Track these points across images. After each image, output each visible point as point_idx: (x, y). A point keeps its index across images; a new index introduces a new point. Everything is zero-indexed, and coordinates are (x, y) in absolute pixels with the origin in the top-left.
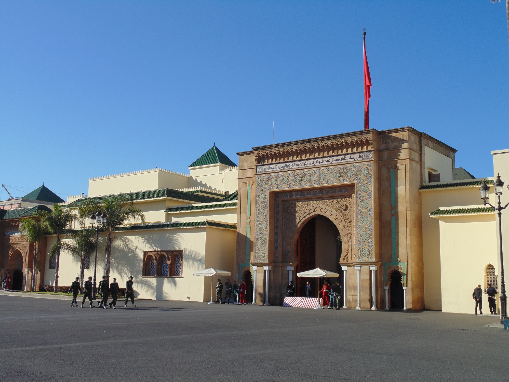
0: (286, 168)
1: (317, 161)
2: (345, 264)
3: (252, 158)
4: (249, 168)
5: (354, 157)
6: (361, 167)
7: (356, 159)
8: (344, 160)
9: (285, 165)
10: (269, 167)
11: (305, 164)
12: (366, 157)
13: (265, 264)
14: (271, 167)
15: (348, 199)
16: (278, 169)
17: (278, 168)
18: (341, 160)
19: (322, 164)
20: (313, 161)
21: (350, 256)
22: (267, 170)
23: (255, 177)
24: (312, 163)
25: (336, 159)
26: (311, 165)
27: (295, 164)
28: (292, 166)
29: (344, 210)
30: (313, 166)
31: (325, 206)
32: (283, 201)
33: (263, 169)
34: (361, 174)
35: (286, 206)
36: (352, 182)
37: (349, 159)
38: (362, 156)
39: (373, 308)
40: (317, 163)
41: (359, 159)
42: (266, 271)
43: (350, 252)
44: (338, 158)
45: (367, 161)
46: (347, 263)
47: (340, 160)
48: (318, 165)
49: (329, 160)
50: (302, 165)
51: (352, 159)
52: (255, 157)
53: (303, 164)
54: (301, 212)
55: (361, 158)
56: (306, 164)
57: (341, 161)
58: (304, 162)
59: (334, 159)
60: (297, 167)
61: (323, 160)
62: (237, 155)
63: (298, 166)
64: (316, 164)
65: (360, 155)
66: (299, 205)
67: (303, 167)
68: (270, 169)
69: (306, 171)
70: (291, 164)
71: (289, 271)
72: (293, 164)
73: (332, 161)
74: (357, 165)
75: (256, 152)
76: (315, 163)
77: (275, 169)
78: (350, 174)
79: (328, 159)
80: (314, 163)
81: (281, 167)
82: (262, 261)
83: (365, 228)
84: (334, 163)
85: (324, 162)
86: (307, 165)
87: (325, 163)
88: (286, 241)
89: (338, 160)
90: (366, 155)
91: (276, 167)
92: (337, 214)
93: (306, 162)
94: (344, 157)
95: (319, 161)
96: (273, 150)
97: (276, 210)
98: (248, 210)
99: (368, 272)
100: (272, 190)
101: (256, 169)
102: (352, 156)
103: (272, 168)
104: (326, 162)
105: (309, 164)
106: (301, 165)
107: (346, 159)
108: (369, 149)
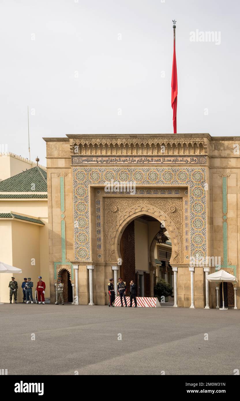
0: (109, 162)
1: (146, 160)
2: (175, 266)
3: (67, 146)
4: (60, 157)
5: (186, 160)
6: (194, 171)
7: (188, 163)
8: (176, 162)
9: (108, 159)
10: (88, 159)
11: (131, 161)
12: (200, 161)
13: (89, 263)
14: (91, 159)
15: (178, 202)
16: (99, 163)
17: (99, 161)
18: (173, 161)
19: (152, 163)
20: (142, 159)
21: (180, 257)
22: (86, 162)
23: (71, 168)
24: (140, 161)
25: (167, 160)
26: (139, 163)
27: (120, 159)
28: (116, 162)
29: (173, 212)
30: (142, 164)
31: (153, 207)
32: (104, 198)
33: (81, 161)
34: (194, 178)
35: (107, 203)
36: (185, 185)
37: (181, 161)
38: (195, 160)
39: (207, 307)
40: (145, 161)
41: (192, 162)
42: (90, 270)
43: (180, 254)
44: (169, 158)
45: (200, 166)
46: (178, 264)
47: (171, 161)
48: (147, 164)
49: (159, 160)
50: (129, 162)
51: (184, 161)
52: (71, 146)
53: (130, 160)
54: (126, 210)
55: (194, 162)
56: (133, 161)
57: (173, 163)
58: (131, 158)
59: (165, 159)
60: (122, 163)
61: (153, 159)
62: (45, 140)
63: (124, 162)
64: (145, 163)
65: (193, 159)
66: (124, 204)
67: (130, 164)
68: (90, 161)
69: (133, 168)
70: (115, 159)
71: (113, 271)
72: (118, 160)
73: (163, 161)
74: (190, 168)
75: (71, 140)
76: (144, 161)
77: (96, 163)
78: (183, 176)
79: (159, 158)
80: (142, 161)
81: (104, 161)
82: (84, 260)
83: (198, 232)
84: (165, 164)
85: (154, 161)
86: (135, 162)
87: (155, 163)
88: (109, 239)
89: (170, 161)
90: (200, 160)
91: (98, 160)
92: (166, 216)
93: (133, 159)
94: (176, 158)
95: (149, 160)
96: (93, 140)
97: (97, 207)
98: (61, 204)
99: (202, 273)
100: (93, 185)
101: (72, 160)
102: (185, 159)
103: (92, 161)
104: (156, 161)
105: (137, 161)
106: (127, 161)
107: (178, 161)
108: (203, 153)
